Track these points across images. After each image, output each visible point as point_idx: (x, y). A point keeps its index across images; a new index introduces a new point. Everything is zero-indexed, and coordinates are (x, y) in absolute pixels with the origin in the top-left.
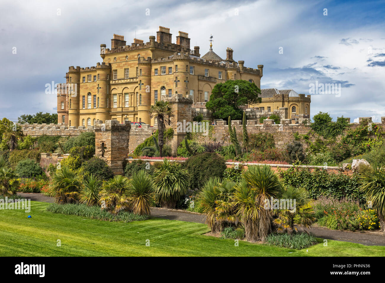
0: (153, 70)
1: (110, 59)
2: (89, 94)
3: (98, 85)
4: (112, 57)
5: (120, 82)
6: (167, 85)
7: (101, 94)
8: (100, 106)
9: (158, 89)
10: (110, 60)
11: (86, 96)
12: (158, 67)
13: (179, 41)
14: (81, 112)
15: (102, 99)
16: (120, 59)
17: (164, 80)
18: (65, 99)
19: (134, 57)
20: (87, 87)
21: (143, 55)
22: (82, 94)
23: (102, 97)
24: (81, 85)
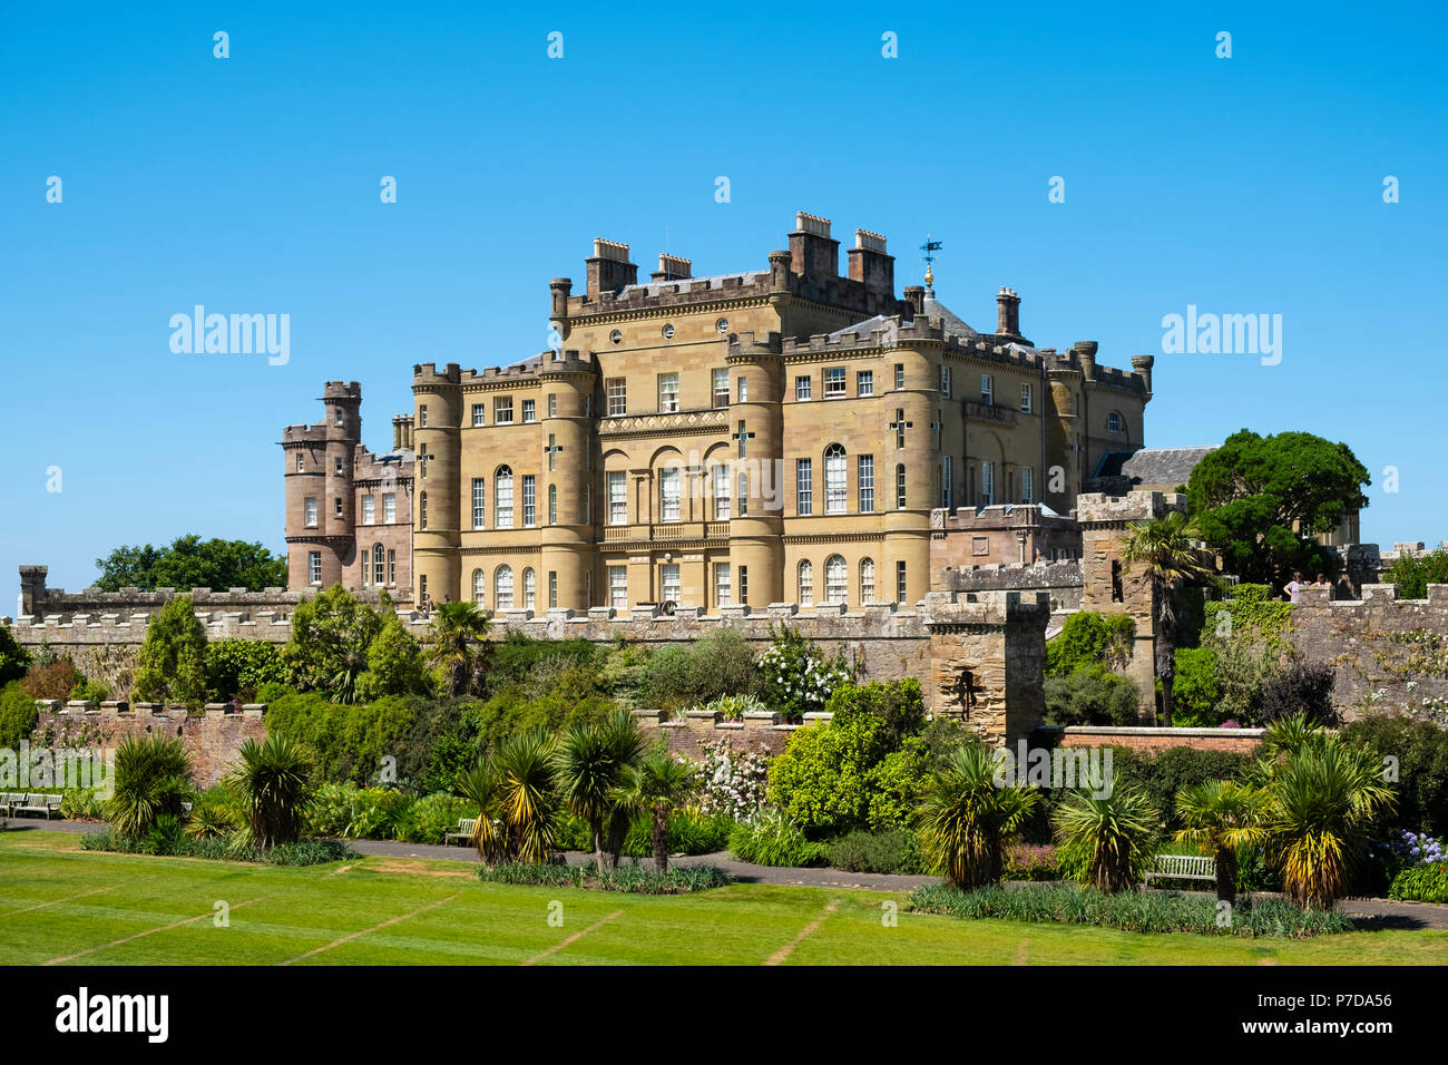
0: (790, 382)
1: (592, 335)
2: (503, 470)
3: (552, 436)
4: (602, 331)
5: (640, 425)
6: (851, 438)
7: (565, 472)
8: (561, 519)
9: (816, 454)
10: (594, 341)
11: (489, 480)
12: (813, 369)
13: (860, 269)
14: (467, 541)
15: (566, 491)
16: (636, 337)
17: (838, 421)
18: (324, 488)
19: (701, 329)
20: (494, 444)
21: (740, 324)
22: (469, 469)
23: (569, 484)
24: (464, 435)
